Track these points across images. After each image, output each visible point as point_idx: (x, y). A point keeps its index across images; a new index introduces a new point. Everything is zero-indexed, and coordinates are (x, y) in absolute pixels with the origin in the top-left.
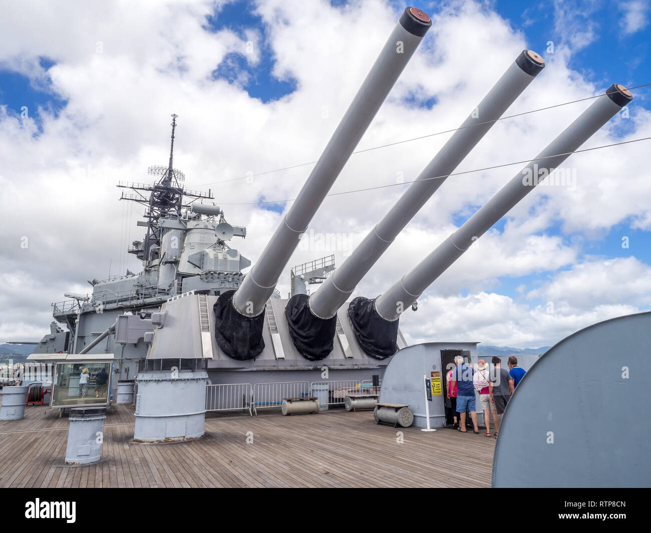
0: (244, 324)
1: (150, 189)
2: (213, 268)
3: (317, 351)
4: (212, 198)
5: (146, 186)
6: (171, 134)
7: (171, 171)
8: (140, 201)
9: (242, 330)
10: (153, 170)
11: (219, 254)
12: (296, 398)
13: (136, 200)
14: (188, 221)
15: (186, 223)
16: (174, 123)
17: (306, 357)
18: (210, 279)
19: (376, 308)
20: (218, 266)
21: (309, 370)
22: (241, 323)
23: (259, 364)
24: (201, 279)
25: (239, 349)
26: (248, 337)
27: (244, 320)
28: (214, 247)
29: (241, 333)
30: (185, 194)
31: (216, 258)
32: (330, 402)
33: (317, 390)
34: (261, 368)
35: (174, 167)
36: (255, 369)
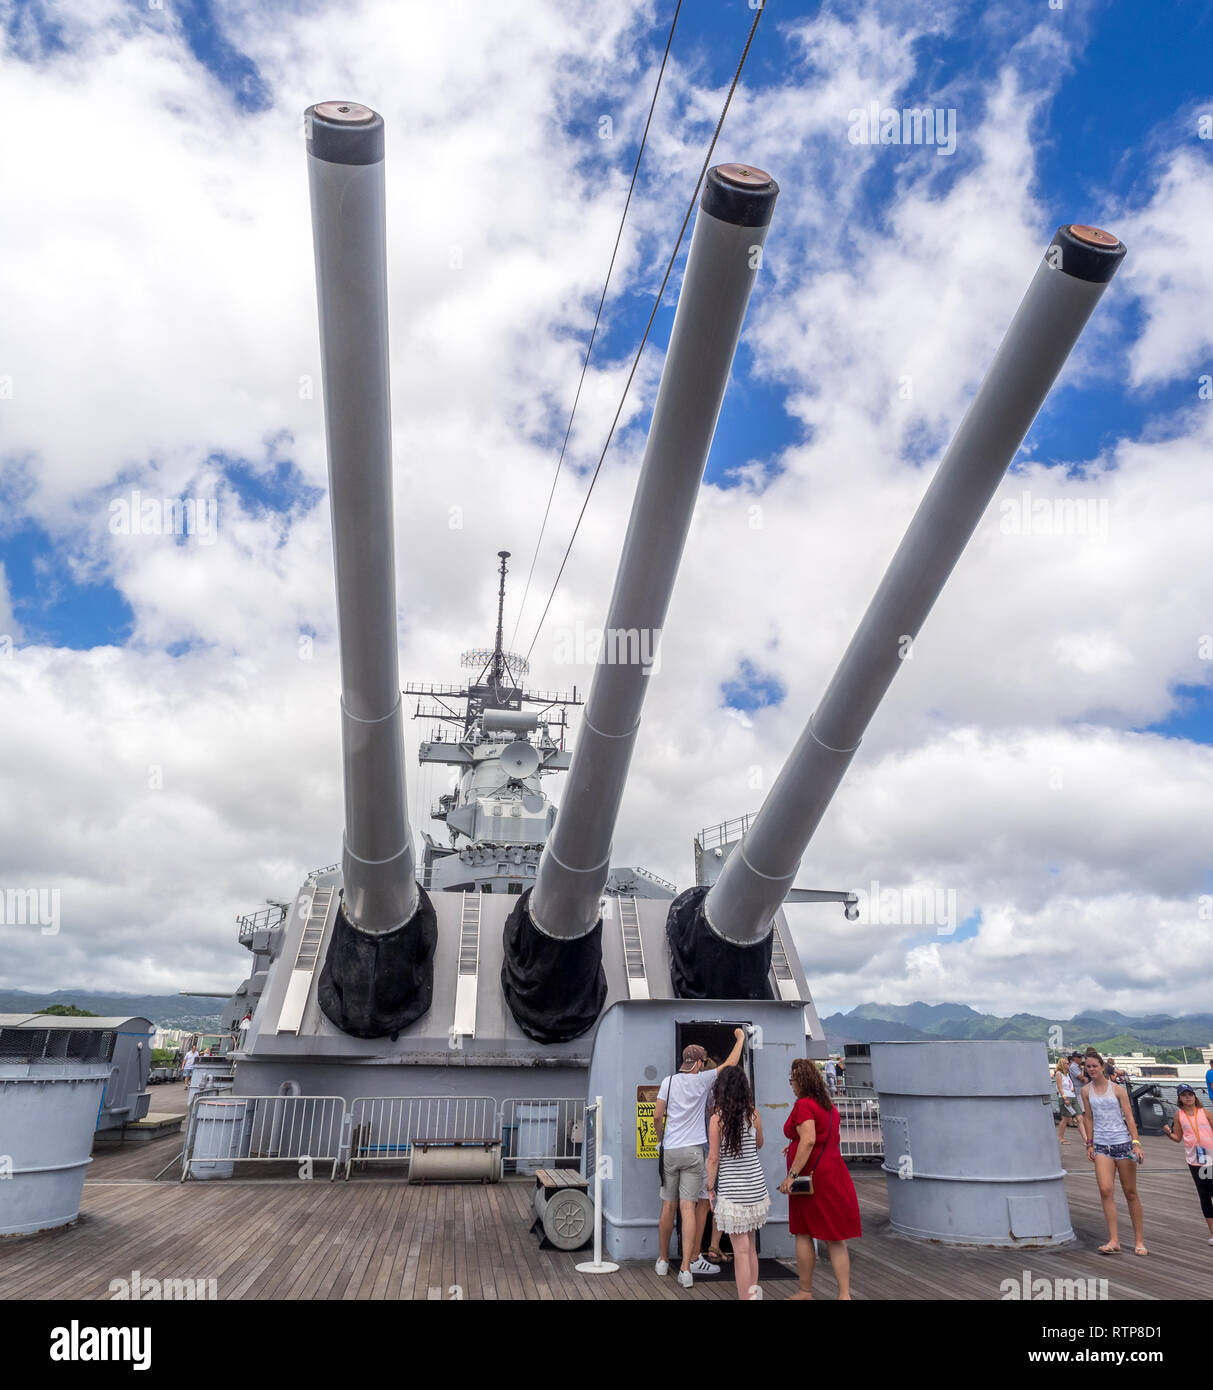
0: (363, 950)
1: (462, 694)
2: (490, 838)
3: (551, 1018)
4: (580, 704)
5: (456, 690)
6: (499, 589)
7: (498, 656)
8: (450, 718)
9: (358, 965)
10: (468, 659)
11: (504, 806)
12: (448, 1140)
13: (442, 718)
14: (476, 745)
15: (472, 750)
16: (503, 567)
17: (527, 1034)
18: (478, 860)
19: (707, 913)
20: (499, 831)
21: (523, 1068)
22: (355, 949)
23: (408, 1049)
24: (462, 860)
25: (351, 1011)
26: (371, 982)
27: (363, 940)
28: (496, 793)
29: (355, 972)
30: (527, 699)
31: (497, 815)
32: (560, 1153)
33: (526, 1120)
34: (411, 1060)
35: (505, 649)
36: (396, 1060)
